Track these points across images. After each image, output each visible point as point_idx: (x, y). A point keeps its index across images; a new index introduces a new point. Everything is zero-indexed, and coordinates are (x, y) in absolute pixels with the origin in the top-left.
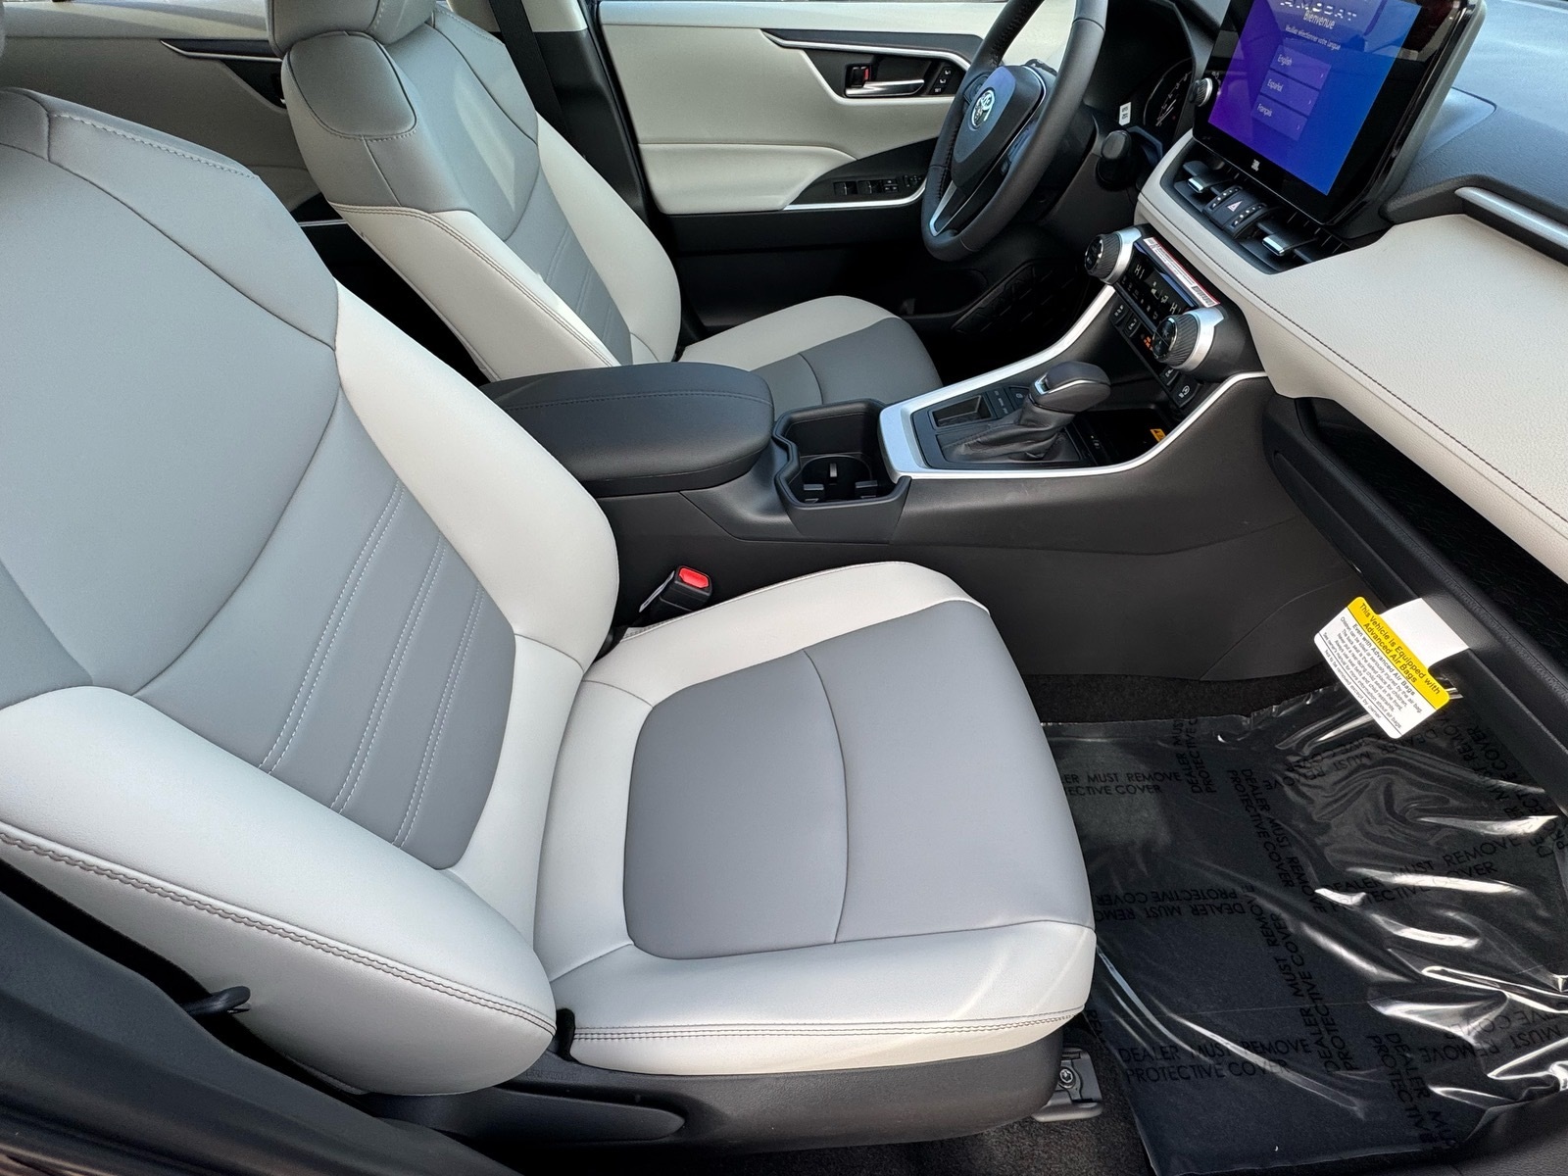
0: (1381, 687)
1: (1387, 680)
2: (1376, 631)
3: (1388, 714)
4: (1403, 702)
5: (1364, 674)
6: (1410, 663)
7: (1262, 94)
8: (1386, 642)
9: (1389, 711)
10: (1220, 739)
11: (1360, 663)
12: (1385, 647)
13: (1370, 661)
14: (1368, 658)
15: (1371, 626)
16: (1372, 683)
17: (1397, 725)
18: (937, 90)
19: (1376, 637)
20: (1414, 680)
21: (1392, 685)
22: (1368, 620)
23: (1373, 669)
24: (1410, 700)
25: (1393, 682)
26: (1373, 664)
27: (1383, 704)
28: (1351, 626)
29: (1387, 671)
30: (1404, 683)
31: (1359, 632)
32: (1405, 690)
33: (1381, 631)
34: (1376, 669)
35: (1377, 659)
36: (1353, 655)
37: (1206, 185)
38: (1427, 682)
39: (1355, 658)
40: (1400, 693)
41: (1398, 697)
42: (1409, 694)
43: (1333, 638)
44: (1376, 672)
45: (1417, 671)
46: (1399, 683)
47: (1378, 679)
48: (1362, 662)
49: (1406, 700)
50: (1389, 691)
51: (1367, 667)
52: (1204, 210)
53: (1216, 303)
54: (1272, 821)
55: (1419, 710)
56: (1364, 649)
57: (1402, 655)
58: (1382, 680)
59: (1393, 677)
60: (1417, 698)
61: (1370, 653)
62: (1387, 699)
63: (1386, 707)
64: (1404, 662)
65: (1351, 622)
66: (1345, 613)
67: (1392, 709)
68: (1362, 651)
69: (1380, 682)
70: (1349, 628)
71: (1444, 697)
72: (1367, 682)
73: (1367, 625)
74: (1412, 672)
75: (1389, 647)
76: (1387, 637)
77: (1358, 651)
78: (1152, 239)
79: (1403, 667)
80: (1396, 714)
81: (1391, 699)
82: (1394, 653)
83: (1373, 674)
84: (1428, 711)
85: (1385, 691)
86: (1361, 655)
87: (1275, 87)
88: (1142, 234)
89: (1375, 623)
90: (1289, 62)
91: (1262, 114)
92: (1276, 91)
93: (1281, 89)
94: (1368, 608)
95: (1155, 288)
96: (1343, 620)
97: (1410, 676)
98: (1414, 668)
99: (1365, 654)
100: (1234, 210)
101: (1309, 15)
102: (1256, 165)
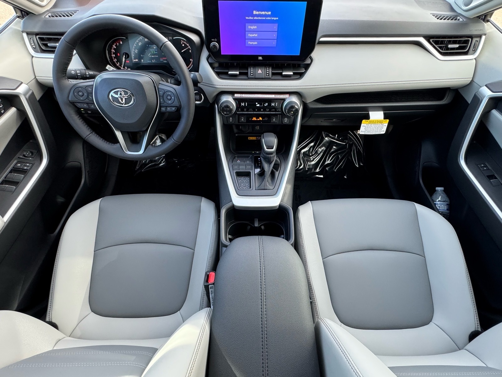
2: (371, 122)
4: (382, 127)
5: (374, 130)
6: (380, 121)
7: (247, 39)
8: (374, 122)
12: (375, 123)
15: (370, 122)
16: (376, 129)
17: (383, 131)
19: (372, 123)
20: (382, 123)
22: (368, 122)
26: (375, 127)
27: (380, 131)
28: (366, 126)
29: (377, 126)
31: (368, 125)
32: (382, 125)
33: (372, 121)
37: (238, 72)
38: (384, 121)
43: (364, 130)
45: (382, 121)
46: (380, 125)
50: (379, 128)
52: (248, 78)
55: (385, 126)
57: (378, 121)
60: (384, 125)
64: (379, 122)
65: (365, 125)
66: (362, 125)
71: (388, 120)
73: (369, 123)
74: (382, 122)
76: (374, 121)
79: (380, 123)
80: (383, 130)
81: (381, 129)
84: (387, 125)
87: (253, 35)
88: (231, 95)
89: (370, 121)
90: (255, 27)
91: (253, 44)
92: (254, 36)
93: (257, 35)
94: (367, 120)
95: (258, 104)
96: (363, 126)
97: (381, 123)
98: (381, 121)
99: (372, 127)
100: (261, 72)
101: (255, 12)
102: (260, 58)
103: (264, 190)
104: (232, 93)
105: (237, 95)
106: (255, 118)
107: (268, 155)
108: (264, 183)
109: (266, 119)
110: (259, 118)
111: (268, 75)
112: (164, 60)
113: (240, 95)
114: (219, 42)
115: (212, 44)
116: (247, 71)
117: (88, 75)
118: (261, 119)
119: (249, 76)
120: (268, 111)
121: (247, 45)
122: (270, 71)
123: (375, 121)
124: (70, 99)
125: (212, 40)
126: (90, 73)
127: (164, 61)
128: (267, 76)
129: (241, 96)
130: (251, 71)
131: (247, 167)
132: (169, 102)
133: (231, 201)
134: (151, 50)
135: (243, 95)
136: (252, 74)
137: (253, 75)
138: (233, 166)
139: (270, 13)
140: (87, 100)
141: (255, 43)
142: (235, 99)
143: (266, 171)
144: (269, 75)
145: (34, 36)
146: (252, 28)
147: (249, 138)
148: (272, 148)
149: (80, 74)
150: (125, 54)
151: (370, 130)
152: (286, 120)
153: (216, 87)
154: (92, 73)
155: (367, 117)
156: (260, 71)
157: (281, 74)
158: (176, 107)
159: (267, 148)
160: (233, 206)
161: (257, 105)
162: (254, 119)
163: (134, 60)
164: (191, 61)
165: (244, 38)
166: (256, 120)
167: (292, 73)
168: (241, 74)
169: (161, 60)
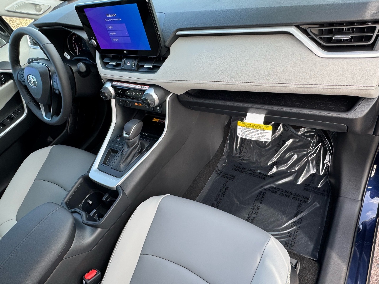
0: (259, 135)
1: (259, 133)
2: (248, 126)
3: (265, 138)
4: (265, 134)
5: (254, 135)
7: (111, 37)
9: (264, 138)
10: (224, 165)
11: (251, 134)
12: (252, 127)
13: (252, 132)
14: (251, 132)
15: (246, 125)
16: (257, 135)
17: (268, 139)
18: (3, 83)
20: (263, 128)
21: (260, 133)
22: (244, 125)
23: (254, 133)
24: (266, 133)
25: (260, 132)
26: (253, 132)
27: (262, 137)
29: (257, 131)
30: (262, 131)
31: (245, 128)
32: (263, 132)
34: (255, 132)
35: (253, 130)
36: (248, 133)
37: (116, 63)
38: (265, 127)
39: (249, 133)
40: (263, 133)
41: (263, 134)
42: (265, 132)
43: (241, 133)
44: (255, 133)
46: (261, 131)
47: (257, 134)
48: (251, 133)
49: (265, 133)
50: (261, 134)
51: (253, 133)
52: (121, 68)
53: (148, 87)
54: (249, 170)
55: (269, 133)
56: (249, 130)
57: (257, 126)
58: (258, 133)
59: (259, 131)
60: (266, 131)
61: (251, 131)
62: (262, 136)
63: (263, 137)
64: (258, 127)
65: (241, 128)
67: (264, 137)
68: (249, 131)
69: (258, 134)
71: (271, 127)
72: (256, 136)
76: (251, 125)
77: (248, 132)
78: (114, 82)
80: (266, 137)
81: (262, 135)
82: (255, 127)
83: (255, 134)
84: (271, 131)
85: (260, 135)
86: (249, 132)
88: (110, 83)
90: (112, 27)
91: (116, 41)
92: (114, 35)
94: (242, 122)
95: (128, 92)
96: (239, 128)
98: (261, 126)
99: (250, 131)
101: (108, 15)
102: (125, 52)
103: (116, 170)
104: (111, 81)
118: (140, 105)
120: (136, 100)
121: (113, 42)
122: (135, 63)
124: (18, 79)
125: (92, 38)
130: (123, 63)
131: (119, 147)
132: (55, 86)
135: (119, 83)
137: (123, 67)
138: (112, 142)
139: (115, 15)
142: (113, 86)
144: (134, 68)
146: (110, 27)
152: (158, 109)
156: (129, 63)
157: (143, 67)
158: (58, 90)
166: (137, 105)
167: (151, 67)
168: (117, 65)
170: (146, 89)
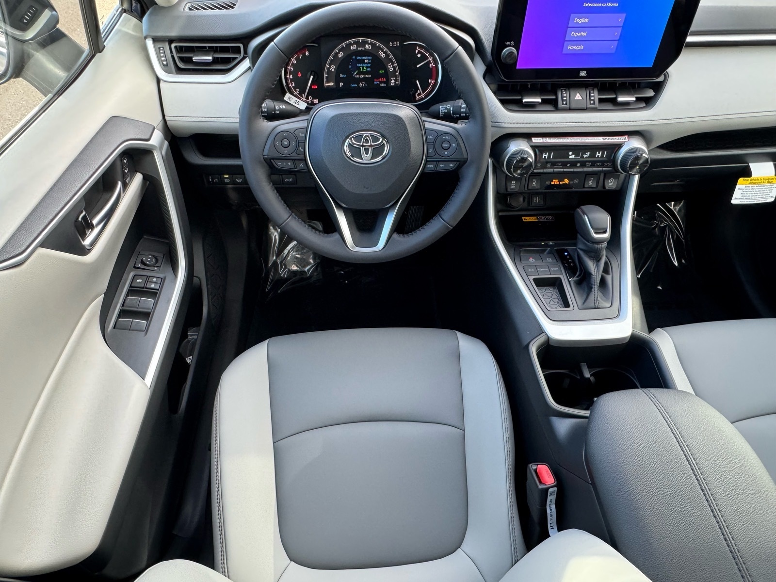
0: (764, 193)
1: (765, 190)
2: (754, 181)
3: (769, 198)
5: (758, 195)
6: (769, 179)
8: (759, 181)
12: (760, 183)
15: (751, 182)
17: (772, 197)
18: (127, 181)
19: (755, 183)
20: (772, 182)
21: (767, 189)
22: (749, 181)
26: (759, 190)
28: (745, 188)
29: (763, 187)
30: (769, 186)
31: (748, 187)
32: (771, 187)
35: (759, 188)
39: (753, 194)
40: (769, 189)
43: (740, 196)
48: (755, 192)
49: (772, 189)
50: (766, 192)
51: (758, 193)
53: (626, 137)
57: (766, 179)
59: (766, 187)
61: (756, 188)
62: (766, 194)
63: (767, 197)
64: (767, 181)
65: (743, 187)
66: (738, 187)
69: (762, 192)
70: (743, 189)
72: (760, 195)
73: (750, 183)
74: (771, 180)
75: (761, 181)
76: (758, 180)
77: (752, 191)
79: (768, 182)
80: (770, 195)
81: (768, 193)
82: (763, 181)
87: (580, 34)
88: (526, 140)
89: (752, 180)
90: (587, 20)
91: (575, 49)
92: (581, 36)
93: (585, 34)
94: (746, 178)
95: (572, 155)
96: (739, 189)
97: (770, 182)
99: (754, 190)
100: (581, 98)
102: (583, 73)
103: (595, 308)
104: (528, 136)
105: (535, 140)
106: (557, 180)
107: (596, 246)
108: (592, 297)
109: (576, 181)
110: (564, 181)
111: (592, 102)
112: (381, 82)
113: (541, 138)
114: (517, 47)
115: (506, 51)
116: (554, 97)
117: (277, 110)
118: (567, 181)
119: (560, 105)
120: (589, 167)
121: (564, 52)
122: (595, 95)
123: (761, 180)
124: (266, 153)
125: (507, 43)
126: (281, 107)
127: (381, 85)
128: (591, 104)
129: (544, 141)
130: (564, 96)
131: (552, 269)
132: (446, 153)
133: (541, 331)
134: (359, 65)
135: (547, 138)
136: (564, 102)
137: (566, 104)
138: (525, 267)
140: (294, 154)
141: (580, 48)
142: (534, 147)
143: (594, 274)
144: (594, 104)
145: (167, 45)
146: (580, 21)
147: (523, 218)
148: (605, 232)
149: (266, 110)
150: (313, 73)
151: (750, 195)
152: (611, 182)
153: (502, 126)
154: (284, 107)
155: (747, 173)
156: (578, 97)
157: (614, 101)
158: (457, 161)
159: (596, 233)
160: (548, 339)
161: (570, 157)
162: (555, 182)
163: (327, 85)
164: (430, 83)
165: (561, 39)
166: (558, 183)
167: (634, 99)
168: (544, 102)
169: (375, 83)
170: (625, 142)
